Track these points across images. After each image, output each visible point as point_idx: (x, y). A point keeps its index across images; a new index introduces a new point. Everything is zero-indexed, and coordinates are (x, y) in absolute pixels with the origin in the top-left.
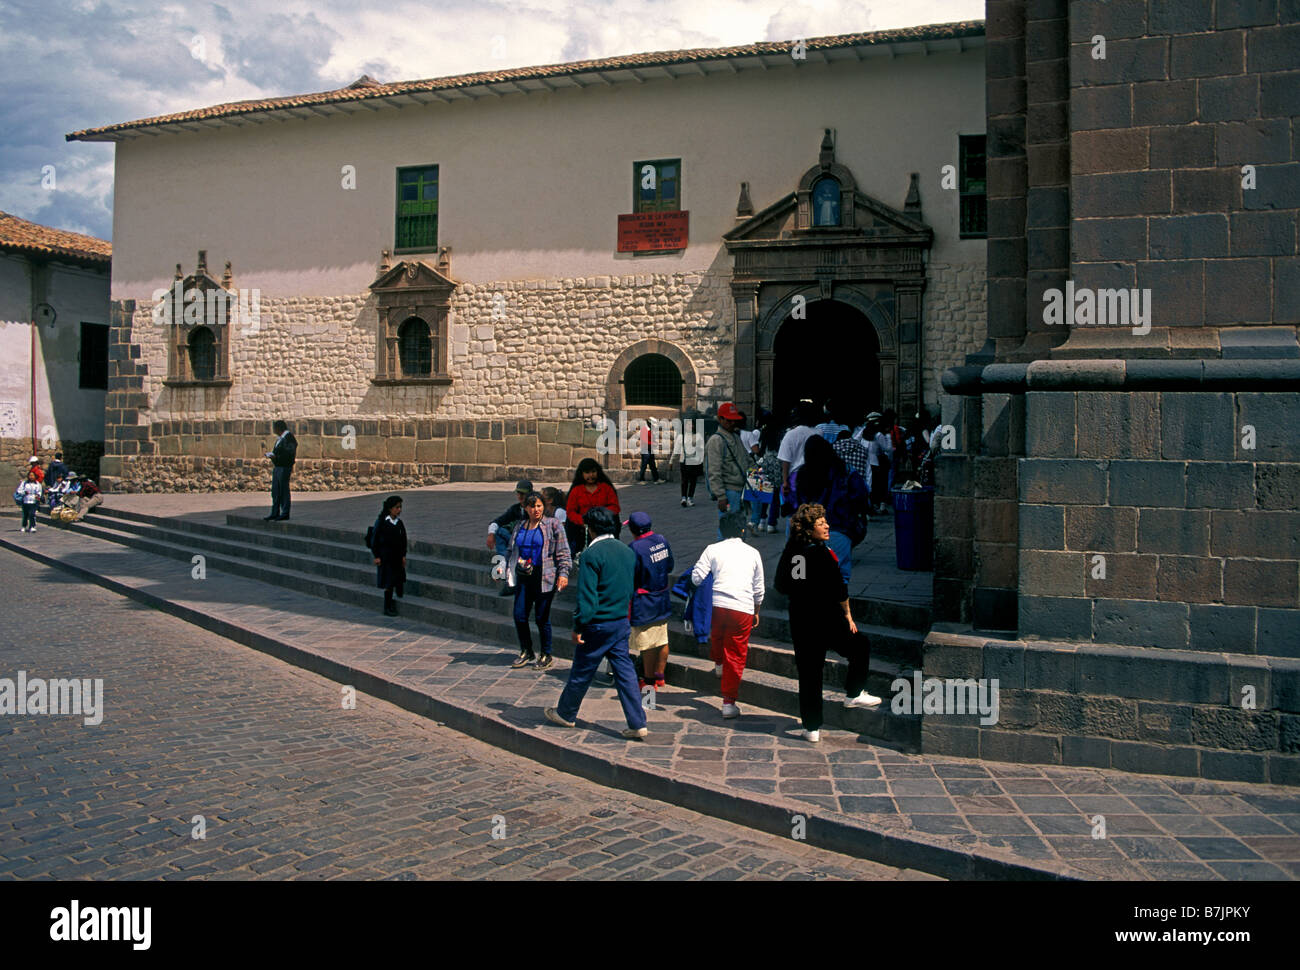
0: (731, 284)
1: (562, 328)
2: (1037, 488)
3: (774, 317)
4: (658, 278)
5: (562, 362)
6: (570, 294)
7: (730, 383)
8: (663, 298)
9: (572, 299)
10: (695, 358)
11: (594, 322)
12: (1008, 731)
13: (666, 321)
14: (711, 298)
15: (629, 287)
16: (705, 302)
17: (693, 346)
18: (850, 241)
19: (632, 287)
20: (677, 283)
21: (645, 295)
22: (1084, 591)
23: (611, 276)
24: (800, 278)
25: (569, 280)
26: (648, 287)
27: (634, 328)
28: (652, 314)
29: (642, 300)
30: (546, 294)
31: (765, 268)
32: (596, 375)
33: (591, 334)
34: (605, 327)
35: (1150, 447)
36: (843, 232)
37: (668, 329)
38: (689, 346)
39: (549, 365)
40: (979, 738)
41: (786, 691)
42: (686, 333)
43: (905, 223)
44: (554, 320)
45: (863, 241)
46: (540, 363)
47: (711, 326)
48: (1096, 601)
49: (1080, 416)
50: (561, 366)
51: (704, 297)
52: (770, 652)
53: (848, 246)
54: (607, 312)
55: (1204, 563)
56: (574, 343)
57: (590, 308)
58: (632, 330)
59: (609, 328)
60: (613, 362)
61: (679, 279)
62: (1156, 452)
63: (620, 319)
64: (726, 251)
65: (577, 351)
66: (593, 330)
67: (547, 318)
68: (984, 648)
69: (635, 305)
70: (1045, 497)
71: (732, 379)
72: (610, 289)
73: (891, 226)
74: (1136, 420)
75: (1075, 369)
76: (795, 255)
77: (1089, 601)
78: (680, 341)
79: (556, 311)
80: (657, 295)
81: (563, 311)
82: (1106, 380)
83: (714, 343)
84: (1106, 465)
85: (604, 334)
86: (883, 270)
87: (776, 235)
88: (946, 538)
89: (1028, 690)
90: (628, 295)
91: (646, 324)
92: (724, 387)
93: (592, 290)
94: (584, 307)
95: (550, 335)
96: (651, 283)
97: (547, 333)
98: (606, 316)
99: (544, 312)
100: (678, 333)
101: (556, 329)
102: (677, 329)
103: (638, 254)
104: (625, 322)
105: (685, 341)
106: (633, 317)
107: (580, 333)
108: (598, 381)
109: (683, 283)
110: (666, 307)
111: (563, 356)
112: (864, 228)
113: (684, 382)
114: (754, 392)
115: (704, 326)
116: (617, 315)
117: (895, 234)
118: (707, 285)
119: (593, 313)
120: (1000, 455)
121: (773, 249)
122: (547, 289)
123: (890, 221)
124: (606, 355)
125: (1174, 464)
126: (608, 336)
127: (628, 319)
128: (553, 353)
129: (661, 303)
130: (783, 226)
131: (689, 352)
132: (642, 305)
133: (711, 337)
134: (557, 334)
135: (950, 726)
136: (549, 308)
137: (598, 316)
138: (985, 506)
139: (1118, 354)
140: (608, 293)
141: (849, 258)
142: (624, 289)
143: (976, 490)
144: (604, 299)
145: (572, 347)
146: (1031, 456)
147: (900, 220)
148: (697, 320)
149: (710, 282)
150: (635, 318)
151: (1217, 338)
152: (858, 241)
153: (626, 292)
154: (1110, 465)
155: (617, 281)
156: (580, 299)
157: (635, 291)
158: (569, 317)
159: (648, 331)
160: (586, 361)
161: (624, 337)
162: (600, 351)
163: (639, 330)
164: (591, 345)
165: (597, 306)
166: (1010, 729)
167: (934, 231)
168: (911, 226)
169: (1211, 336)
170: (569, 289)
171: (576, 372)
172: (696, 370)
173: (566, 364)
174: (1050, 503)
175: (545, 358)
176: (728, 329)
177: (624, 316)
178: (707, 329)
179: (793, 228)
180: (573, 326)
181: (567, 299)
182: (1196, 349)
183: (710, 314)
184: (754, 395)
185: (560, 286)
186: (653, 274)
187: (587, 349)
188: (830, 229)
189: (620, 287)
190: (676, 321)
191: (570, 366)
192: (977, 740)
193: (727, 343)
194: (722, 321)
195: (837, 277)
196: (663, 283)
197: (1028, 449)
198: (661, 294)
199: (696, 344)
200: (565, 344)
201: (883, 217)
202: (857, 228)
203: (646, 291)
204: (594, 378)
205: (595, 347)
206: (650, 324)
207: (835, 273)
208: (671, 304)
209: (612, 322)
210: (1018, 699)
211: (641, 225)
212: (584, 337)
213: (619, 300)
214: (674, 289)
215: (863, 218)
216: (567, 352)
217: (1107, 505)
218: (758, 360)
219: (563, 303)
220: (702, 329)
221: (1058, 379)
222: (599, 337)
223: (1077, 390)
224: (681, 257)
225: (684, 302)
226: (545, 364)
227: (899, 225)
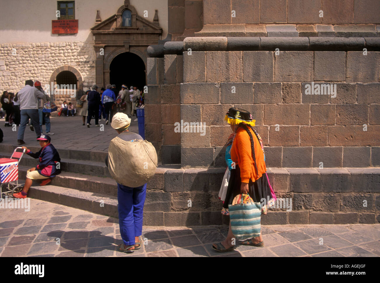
0: (94, 46)
1: (32, 61)
2: (189, 97)
3: (109, 58)
4: (68, 44)
5: (32, 74)
6: (34, 49)
7: (95, 81)
8: (70, 51)
9: (35, 51)
10: (82, 72)
11: (44, 59)
12: (177, 212)
13: (71, 59)
14: (87, 51)
15: (57, 47)
16: (85, 52)
17: (81, 68)
18: (135, 32)
19: (58, 47)
20: (75, 46)
21: (63, 50)
22: (210, 144)
23: (50, 43)
24: (118, 45)
25: (34, 44)
26: (64, 47)
27: (59, 61)
28: (66, 57)
29: (62, 51)
30: (25, 49)
31: (106, 41)
32: (46, 78)
33: (43, 64)
34: (48, 61)
35: (238, 77)
36: (133, 29)
37: (72, 62)
38: (79, 68)
39: (27, 75)
40: (164, 216)
41: (80, 199)
42: (79, 63)
43: (153, 26)
44: (29, 59)
45: (139, 32)
46: (24, 74)
47: (87, 61)
48: (215, 148)
49: (208, 63)
50: (32, 75)
51: (84, 51)
52: (76, 180)
53: (134, 33)
54: (49, 56)
55: (261, 128)
56: (37, 67)
57: (42, 54)
58: (58, 62)
59: (50, 61)
60: (52, 74)
61: (75, 44)
62: (240, 79)
63: (54, 58)
64: (92, 34)
65: (38, 70)
66: (44, 62)
67: (26, 58)
68: (165, 174)
69: (59, 53)
70: (192, 101)
71: (95, 80)
72: (50, 47)
73: (149, 27)
74: (232, 65)
75: (205, 41)
76: (116, 37)
77: (212, 149)
78: (76, 66)
79: (29, 55)
80: (67, 50)
81: (32, 55)
82: (219, 46)
83: (88, 67)
84: (219, 85)
85: (48, 64)
86: (146, 42)
87: (109, 29)
88: (150, 124)
89: (186, 192)
90: (57, 50)
91: (63, 60)
92: (92, 82)
93: (43, 48)
94: (40, 54)
95: (27, 64)
96: (65, 45)
97: (26, 63)
98: (49, 57)
99: (24, 56)
100: (75, 63)
101: (30, 62)
102: (75, 62)
103: (60, 34)
104: (56, 59)
105: (78, 66)
106: (59, 57)
107: (39, 63)
108: (46, 81)
109: (77, 45)
110: (71, 54)
111: (33, 72)
112: (140, 28)
113: (78, 81)
114: (103, 84)
115: (85, 61)
116: (53, 57)
117: (150, 30)
118: (85, 46)
119: (43, 56)
120: (173, 84)
121: (109, 34)
122: (25, 47)
123: (148, 25)
124: (49, 71)
125: (249, 84)
126: (49, 64)
127: (57, 58)
128: (29, 71)
129: (69, 53)
130: (111, 26)
131: (80, 70)
132: (62, 53)
133: (87, 65)
134: (30, 63)
135: (150, 212)
136: (26, 54)
137: (45, 57)
138: (166, 107)
139: (224, 35)
140: (49, 49)
141: (135, 38)
142: (55, 47)
143: (162, 100)
144: (48, 51)
145: (36, 68)
146: (186, 82)
147: (152, 25)
148: (82, 59)
149: (86, 45)
150: (60, 58)
151: (265, 29)
152: (137, 32)
153: (56, 48)
154: (221, 85)
155: (52, 44)
156: (38, 51)
157: (59, 48)
158: (34, 57)
159: (64, 63)
160: (42, 73)
161: (56, 65)
162: (47, 70)
163: (61, 62)
164: (43, 67)
165: (45, 53)
166: (178, 211)
167: (163, 29)
168: (156, 27)
169: (262, 28)
170: (34, 47)
171: (38, 77)
172: (82, 77)
173: (34, 75)
174: (194, 104)
175: (26, 72)
176: (93, 62)
177: (55, 57)
178: (85, 62)
179: (115, 27)
180: (36, 61)
181: (33, 51)
182: (257, 33)
183: (87, 56)
184: (103, 85)
185: (30, 46)
186: (66, 42)
187: (42, 69)
188: (128, 28)
189: (53, 47)
190: (75, 59)
191: (35, 75)
192: (163, 218)
193: (93, 67)
194: (91, 59)
195: (131, 44)
196: (69, 45)
197: (184, 79)
198: (69, 49)
199: (82, 67)
200: (33, 67)
201: (146, 24)
202: (137, 28)
203: (63, 48)
204: (44, 79)
205: (45, 68)
206: (65, 60)
207: (130, 43)
208: (73, 53)
209: (51, 59)
210: (181, 197)
211: (61, 24)
212: (41, 65)
213: (53, 51)
214: (73, 48)
215: (139, 24)
216: (34, 70)
217: (220, 104)
218: (104, 73)
219: (32, 52)
220: (84, 62)
221: (198, 46)
222: (46, 65)
223: (206, 51)
224: (76, 36)
225: (77, 52)
226: (26, 74)
227: (152, 27)
